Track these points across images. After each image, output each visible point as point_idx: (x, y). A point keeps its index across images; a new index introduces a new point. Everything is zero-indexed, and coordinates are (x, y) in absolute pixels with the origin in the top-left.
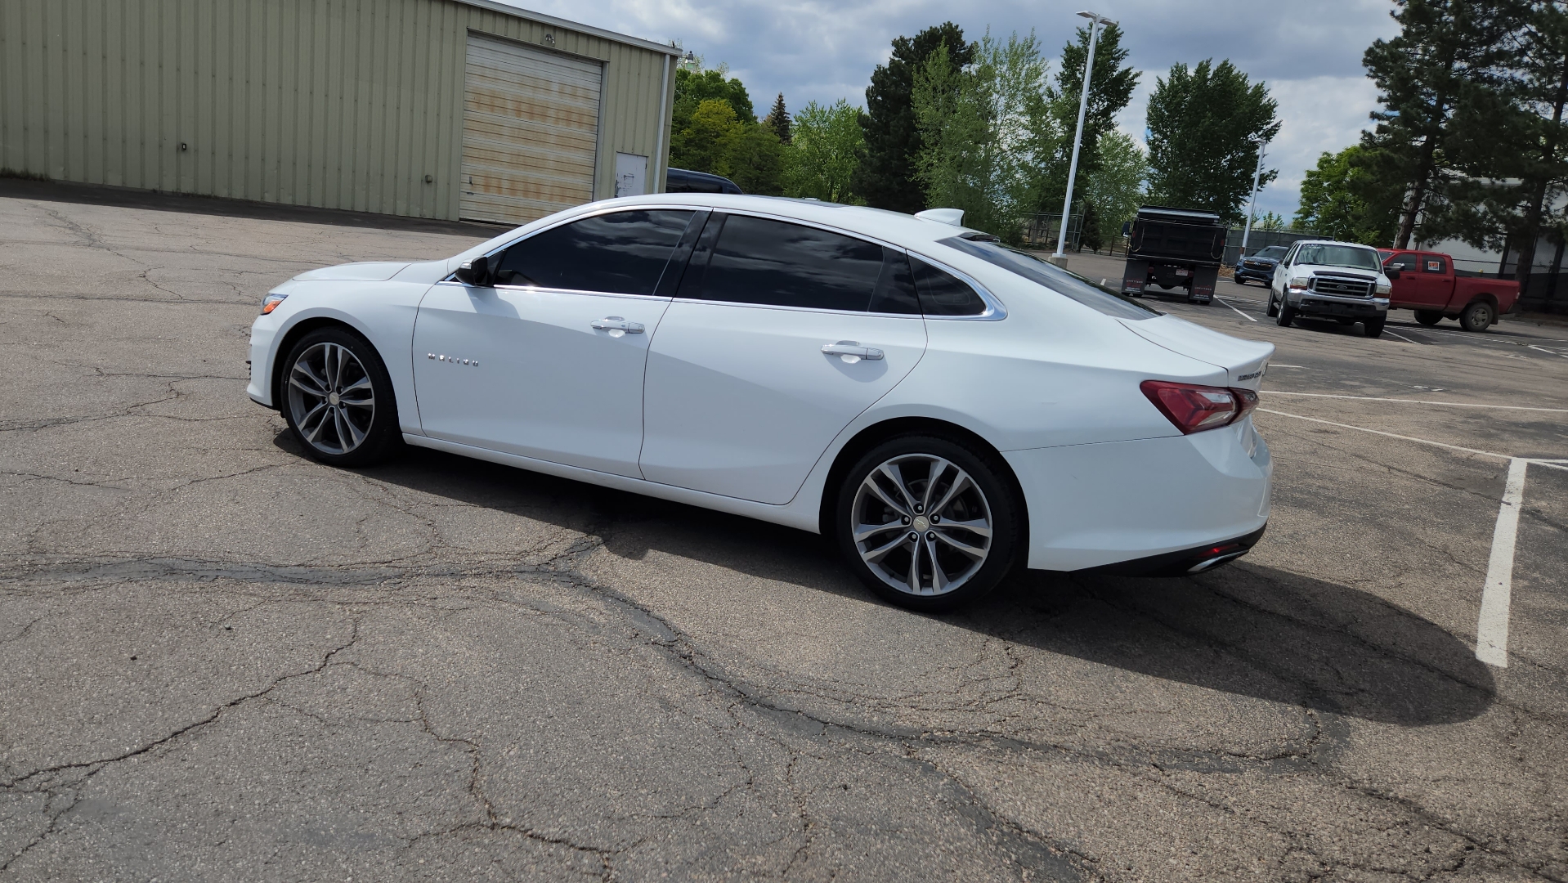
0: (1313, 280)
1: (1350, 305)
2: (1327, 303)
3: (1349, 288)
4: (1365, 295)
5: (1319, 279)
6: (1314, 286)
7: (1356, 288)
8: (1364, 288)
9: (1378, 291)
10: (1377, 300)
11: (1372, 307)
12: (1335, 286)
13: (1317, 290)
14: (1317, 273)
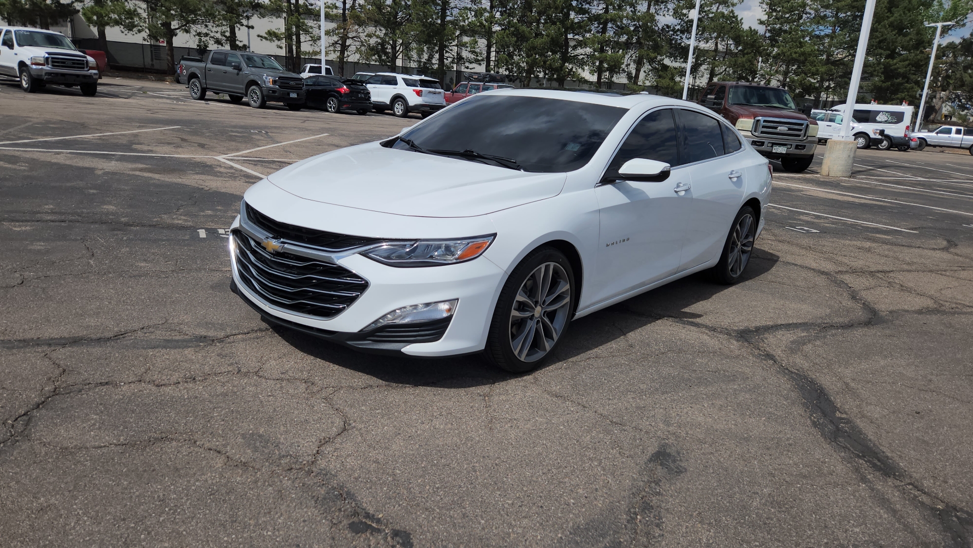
0: (47, 58)
1: (78, 76)
2: (63, 75)
3: (74, 63)
4: (84, 68)
5: (52, 58)
6: (50, 62)
7: (78, 64)
8: (82, 64)
9: (90, 65)
10: (91, 71)
11: (90, 76)
12: (64, 63)
13: (53, 66)
14: (49, 54)
